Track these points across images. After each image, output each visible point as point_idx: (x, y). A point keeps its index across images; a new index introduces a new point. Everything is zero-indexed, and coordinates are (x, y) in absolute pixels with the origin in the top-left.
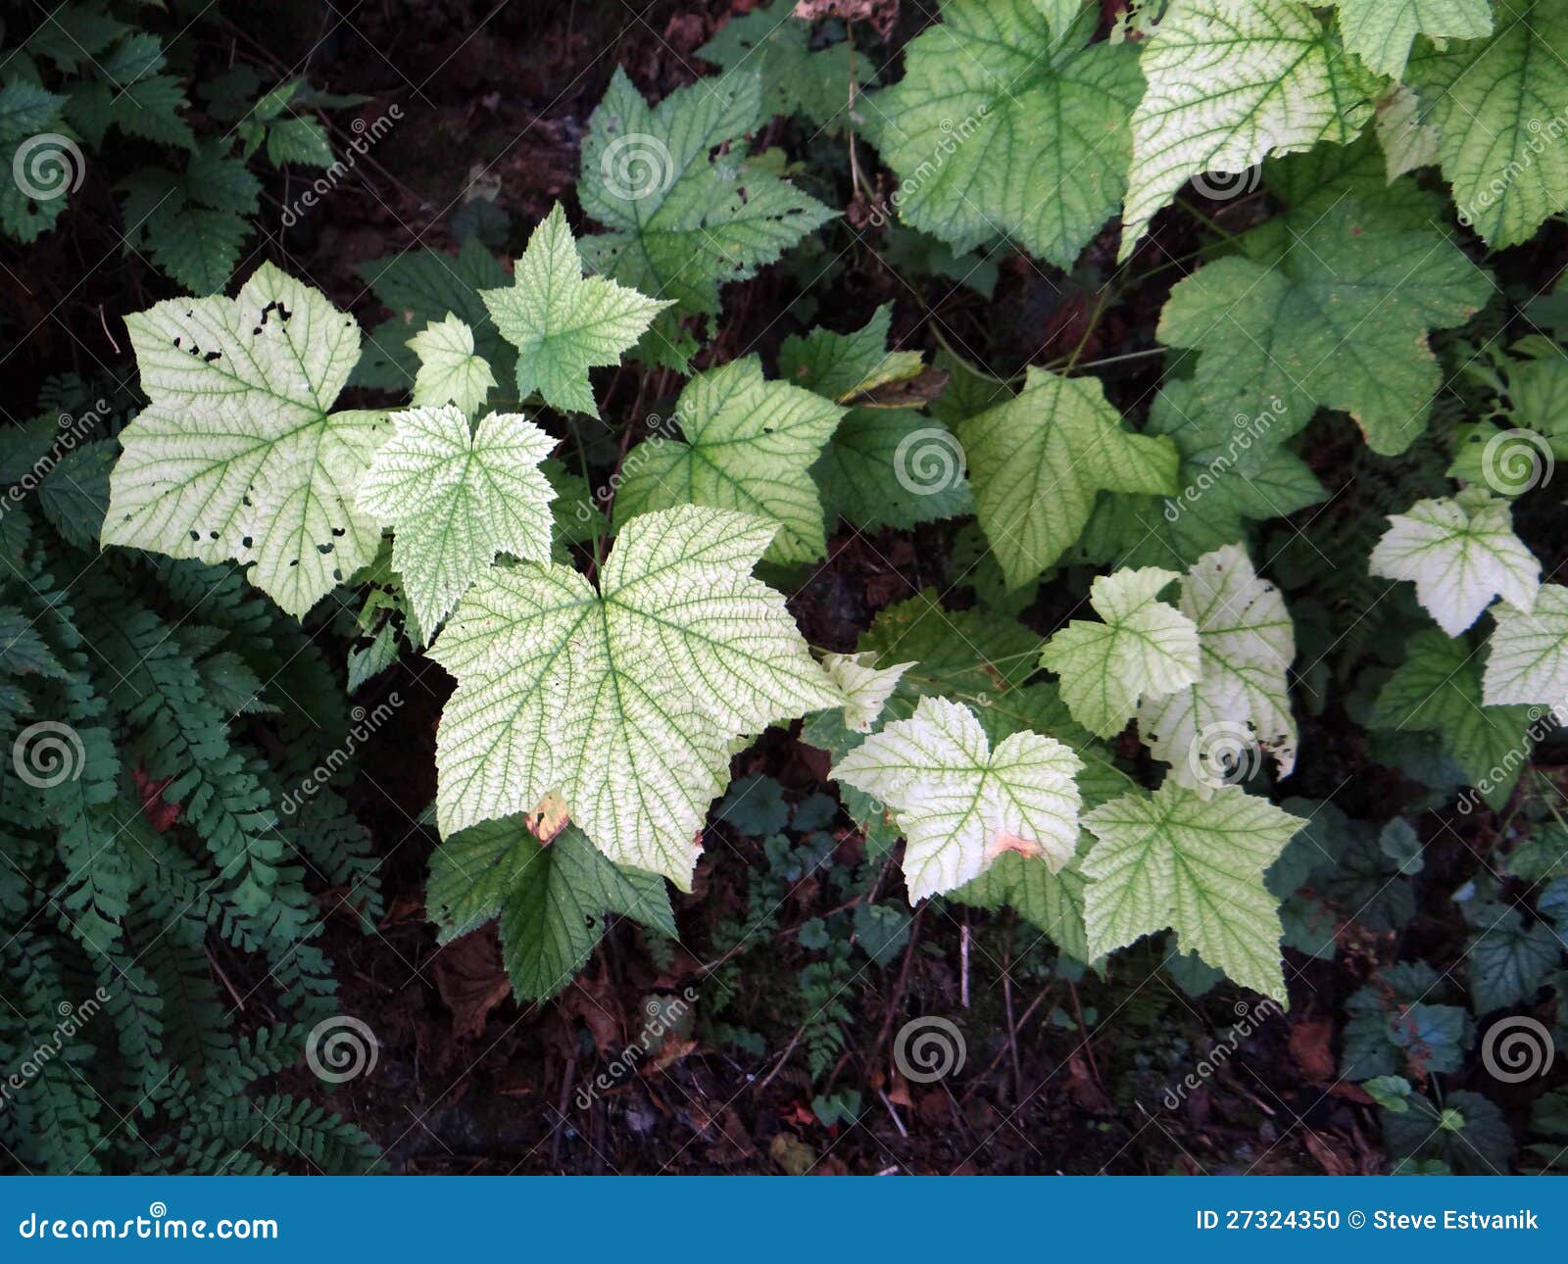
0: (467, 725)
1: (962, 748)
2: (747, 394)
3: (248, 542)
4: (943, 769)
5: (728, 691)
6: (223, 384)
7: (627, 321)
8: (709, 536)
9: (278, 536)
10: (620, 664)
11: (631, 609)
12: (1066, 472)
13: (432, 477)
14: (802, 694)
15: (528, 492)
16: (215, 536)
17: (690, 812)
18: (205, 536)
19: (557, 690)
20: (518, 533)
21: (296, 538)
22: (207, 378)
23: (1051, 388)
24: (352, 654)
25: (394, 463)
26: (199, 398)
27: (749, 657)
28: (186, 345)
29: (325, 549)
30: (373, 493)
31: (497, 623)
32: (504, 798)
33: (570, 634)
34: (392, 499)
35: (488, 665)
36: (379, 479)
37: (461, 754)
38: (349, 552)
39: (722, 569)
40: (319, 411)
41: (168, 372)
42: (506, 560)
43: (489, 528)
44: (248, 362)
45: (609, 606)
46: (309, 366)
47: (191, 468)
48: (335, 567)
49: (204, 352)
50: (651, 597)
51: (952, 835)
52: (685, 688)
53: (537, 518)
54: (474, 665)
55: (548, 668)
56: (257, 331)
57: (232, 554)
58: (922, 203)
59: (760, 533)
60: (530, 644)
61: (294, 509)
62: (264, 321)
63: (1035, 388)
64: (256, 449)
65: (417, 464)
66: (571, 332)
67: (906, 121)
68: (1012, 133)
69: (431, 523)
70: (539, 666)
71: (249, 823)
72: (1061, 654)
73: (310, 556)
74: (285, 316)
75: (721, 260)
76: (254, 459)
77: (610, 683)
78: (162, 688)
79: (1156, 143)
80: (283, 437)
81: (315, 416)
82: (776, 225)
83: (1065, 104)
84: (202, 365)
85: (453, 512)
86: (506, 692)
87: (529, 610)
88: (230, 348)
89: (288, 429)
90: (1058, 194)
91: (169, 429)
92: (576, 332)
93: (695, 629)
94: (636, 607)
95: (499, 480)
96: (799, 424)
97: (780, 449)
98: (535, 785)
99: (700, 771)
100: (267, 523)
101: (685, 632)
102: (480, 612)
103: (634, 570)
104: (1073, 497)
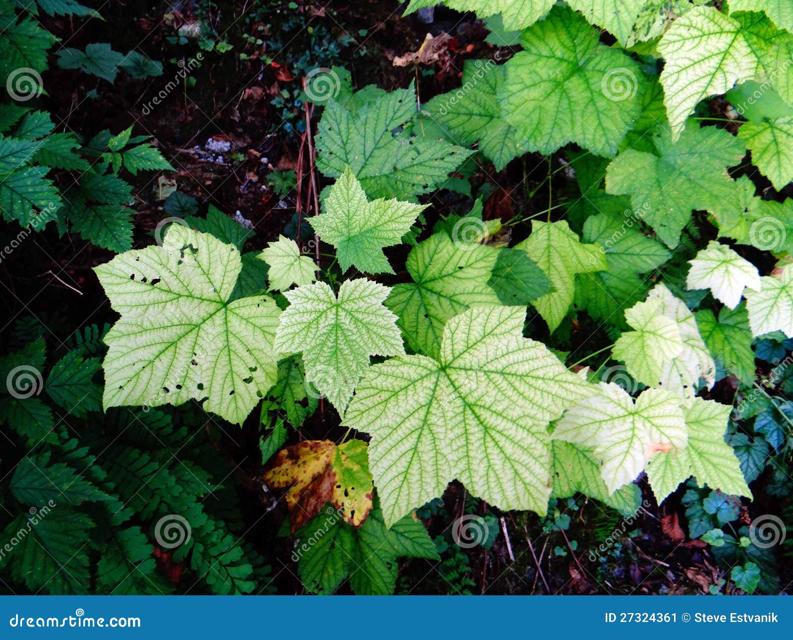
0: (389, 457)
1: (620, 405)
2: (445, 251)
3: (200, 387)
4: (612, 418)
5: (538, 399)
6: (164, 296)
7: (404, 219)
8: (494, 321)
9: (219, 379)
10: (471, 400)
11: (466, 370)
12: (561, 268)
13: (318, 323)
14: (578, 391)
15: (381, 319)
16: (179, 387)
17: (542, 471)
18: (173, 389)
19: (439, 423)
20: (380, 343)
21: (229, 377)
22: (155, 294)
23: (545, 229)
24: (261, 442)
25: (293, 320)
26: (151, 308)
27: (543, 379)
28: (138, 278)
29: (248, 381)
30: (284, 340)
31: (385, 396)
32: (423, 493)
33: (434, 391)
34: (297, 341)
35: (390, 419)
36: (286, 331)
37: (390, 475)
38: (263, 379)
39: (508, 336)
40: (221, 302)
41: (129, 296)
42: (377, 359)
43: (362, 344)
44: (177, 281)
45: (448, 371)
46: (212, 278)
47: (155, 350)
48: (256, 390)
49: (150, 280)
50: (475, 359)
51: (627, 452)
52: (514, 402)
53: (391, 332)
54: (378, 422)
55: (428, 413)
56: (180, 262)
57: (191, 396)
58: (529, 138)
59: (518, 314)
60: (411, 402)
61: (224, 359)
62: (182, 256)
63: (538, 230)
64: (191, 331)
65: (307, 318)
66: (367, 231)
67: (512, 100)
68: (569, 98)
69: (325, 349)
70: (422, 413)
71: (226, 559)
72: (622, 351)
73: (241, 387)
74: (195, 251)
75: (413, 185)
76: (191, 337)
77: (469, 412)
78: (156, 492)
79: (676, 87)
80: (204, 321)
81: (220, 306)
82: (441, 162)
83: (591, 81)
84: (150, 287)
85: (336, 340)
86: (407, 432)
87: (404, 384)
88: (164, 275)
89: (206, 316)
90: (600, 124)
91: (136, 329)
92: (371, 231)
93: (507, 370)
94: (468, 367)
95: (360, 316)
96: (476, 261)
97: (469, 276)
98: (441, 480)
99: (540, 446)
100: (210, 372)
101: (502, 373)
102: (372, 392)
103: (460, 347)
104: (567, 280)
